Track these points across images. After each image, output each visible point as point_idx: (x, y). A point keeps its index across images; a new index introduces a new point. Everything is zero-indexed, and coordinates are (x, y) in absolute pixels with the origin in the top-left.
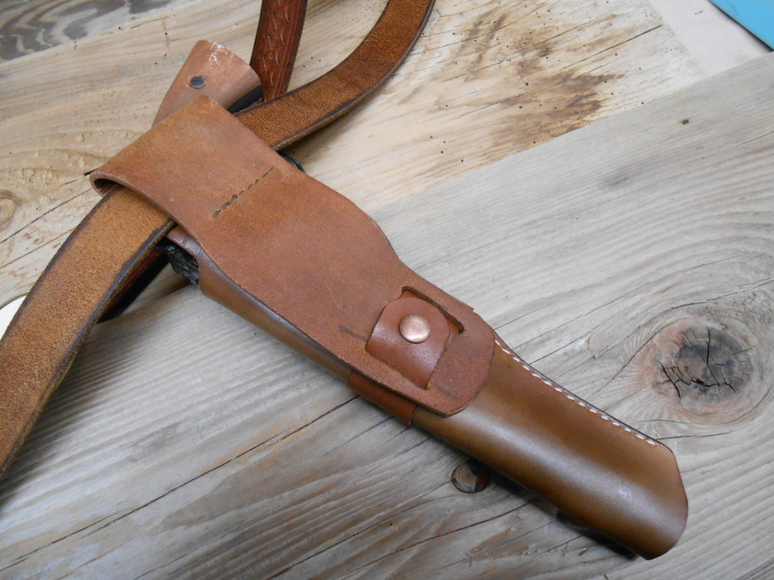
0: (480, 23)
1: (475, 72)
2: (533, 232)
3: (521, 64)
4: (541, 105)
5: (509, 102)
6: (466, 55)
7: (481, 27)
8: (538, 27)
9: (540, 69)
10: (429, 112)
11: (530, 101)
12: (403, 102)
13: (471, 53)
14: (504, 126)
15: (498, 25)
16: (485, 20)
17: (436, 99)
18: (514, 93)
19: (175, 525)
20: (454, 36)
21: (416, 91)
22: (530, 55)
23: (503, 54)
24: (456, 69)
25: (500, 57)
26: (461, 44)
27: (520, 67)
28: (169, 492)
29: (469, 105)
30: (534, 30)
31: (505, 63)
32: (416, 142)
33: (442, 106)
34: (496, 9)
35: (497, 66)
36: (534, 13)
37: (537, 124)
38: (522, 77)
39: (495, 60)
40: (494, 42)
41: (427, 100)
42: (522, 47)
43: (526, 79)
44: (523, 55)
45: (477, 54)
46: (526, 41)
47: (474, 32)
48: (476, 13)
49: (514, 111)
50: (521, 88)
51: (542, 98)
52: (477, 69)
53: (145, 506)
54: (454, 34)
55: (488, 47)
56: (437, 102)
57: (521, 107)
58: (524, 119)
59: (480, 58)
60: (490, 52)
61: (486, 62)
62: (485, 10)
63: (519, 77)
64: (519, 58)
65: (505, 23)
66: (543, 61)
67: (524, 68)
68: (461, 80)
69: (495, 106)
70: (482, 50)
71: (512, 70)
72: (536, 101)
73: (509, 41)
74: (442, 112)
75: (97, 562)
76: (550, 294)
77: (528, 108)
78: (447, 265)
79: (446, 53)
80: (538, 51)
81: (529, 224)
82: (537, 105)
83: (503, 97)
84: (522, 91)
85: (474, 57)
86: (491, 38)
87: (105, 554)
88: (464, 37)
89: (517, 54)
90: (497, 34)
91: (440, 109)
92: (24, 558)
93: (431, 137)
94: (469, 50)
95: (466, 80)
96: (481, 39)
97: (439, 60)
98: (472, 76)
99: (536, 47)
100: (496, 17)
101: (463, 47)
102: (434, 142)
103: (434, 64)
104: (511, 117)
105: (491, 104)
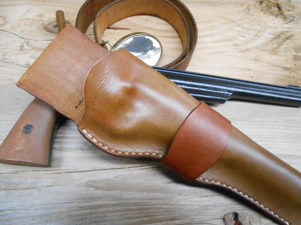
0: (282, 34)
1: (274, 52)
2: (289, 124)
3: (295, 56)
4: (299, 75)
5: (286, 69)
6: (272, 44)
7: (281, 36)
10: (251, 60)
11: (295, 72)
12: (241, 52)
13: (275, 44)
14: (280, 77)
15: (289, 38)
16: (285, 34)
17: (255, 56)
18: (289, 66)
19: (90, 186)
20: (269, 35)
21: (248, 50)
23: (288, 49)
24: (267, 48)
25: (286, 50)
26: (271, 39)
27: (294, 57)
28: (93, 170)
29: (268, 63)
31: (288, 53)
32: (242, 69)
33: (257, 59)
34: (290, 31)
35: (284, 53)
39: (284, 50)
40: (285, 43)
41: (252, 55)
42: (297, 50)
43: (295, 62)
44: (297, 53)
45: (278, 45)
46: (300, 48)
47: (278, 36)
48: (281, 30)
49: (287, 73)
50: (292, 65)
51: (300, 72)
52: (275, 51)
53: (80, 172)
54: (270, 34)
55: (282, 44)
57: (290, 73)
58: (290, 78)
59: (278, 47)
60: (283, 46)
61: (280, 50)
62: (285, 30)
63: (293, 61)
64: (295, 53)
65: (293, 38)
67: (296, 58)
68: (268, 53)
69: (279, 68)
70: (280, 44)
71: (290, 57)
72: (297, 73)
73: (292, 45)
74: (256, 62)
75: (50, 188)
76: (289, 153)
77: (293, 74)
78: (247, 123)
79: (264, 40)
81: (287, 120)
82: (297, 74)
83: (283, 66)
84: (292, 67)
85: (275, 46)
86: (285, 41)
87: (55, 186)
88: (273, 36)
89: (294, 52)
90: (288, 41)
91: (256, 60)
92: (18, 172)
93: (249, 70)
94: (274, 42)
95: (270, 53)
96: (280, 40)
97: (261, 41)
98: (273, 53)
100: (289, 34)
101: (272, 40)
102: (250, 73)
103: (258, 42)
104: (285, 75)
105: (277, 67)
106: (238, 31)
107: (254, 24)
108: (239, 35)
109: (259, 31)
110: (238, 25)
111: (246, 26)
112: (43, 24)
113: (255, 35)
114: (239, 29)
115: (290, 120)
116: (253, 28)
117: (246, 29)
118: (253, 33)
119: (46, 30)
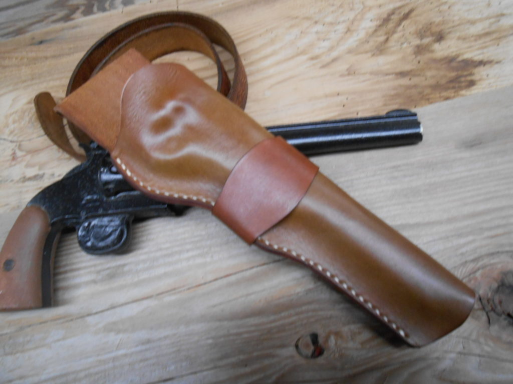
0: (393, 14)
1: (381, 50)
2: (396, 174)
3: (418, 47)
4: (426, 79)
5: (402, 74)
6: (376, 37)
7: (392, 17)
8: (437, 20)
9: (432, 51)
10: (341, 76)
11: (419, 75)
12: (323, 67)
13: (381, 36)
14: (393, 92)
15: (406, 16)
16: (398, 11)
17: (348, 66)
18: (407, 67)
20: (371, 22)
21: (334, 60)
22: (426, 41)
23: (405, 38)
24: (367, 47)
25: (403, 40)
26: (375, 28)
27: (416, 49)
29: (371, 73)
30: (434, 22)
31: (405, 45)
32: (326, 96)
33: (351, 72)
34: (406, 5)
35: (399, 47)
36: (438, 9)
37: (420, 93)
38: (416, 57)
39: (398, 42)
40: (401, 28)
41: (342, 67)
42: (421, 34)
43: (419, 58)
44: (421, 39)
45: (386, 37)
46: (426, 30)
47: (386, 20)
48: (391, 7)
49: (405, 81)
50: (413, 65)
51: (429, 74)
52: (383, 48)
54: (371, 20)
55: (395, 32)
56: (348, 69)
57: (410, 79)
58: (411, 89)
59: (387, 40)
60: (396, 36)
61: (392, 43)
62: (398, 4)
63: (414, 56)
64: (417, 42)
65: (413, 14)
66: (436, 46)
67: (419, 50)
68: (369, 55)
69: (391, 77)
70: (389, 35)
71: (410, 50)
72: (423, 76)
73: (412, 29)
74: (350, 77)
75: (61, 342)
77: (415, 80)
79: (362, 35)
80: (434, 38)
81: (394, 167)
82: (423, 78)
83: (398, 70)
84: (414, 67)
85: (382, 38)
86: (399, 25)
88: (378, 23)
89: (416, 39)
90: (405, 23)
91: (349, 74)
93: (338, 94)
94: (379, 33)
95: (373, 55)
96: (391, 25)
97: (356, 39)
98: (378, 53)
99: (432, 35)
100: (406, 10)
101: (376, 31)
102: (339, 99)
103: (352, 41)
104: (401, 86)
105: (387, 74)
106: (317, 33)
107: (342, 12)
108: (319, 39)
109: (353, 22)
110: (316, 22)
111: (329, 19)
113: (345, 30)
114: (319, 27)
115: (399, 166)
116: (342, 19)
117: (331, 24)
118: (341, 28)
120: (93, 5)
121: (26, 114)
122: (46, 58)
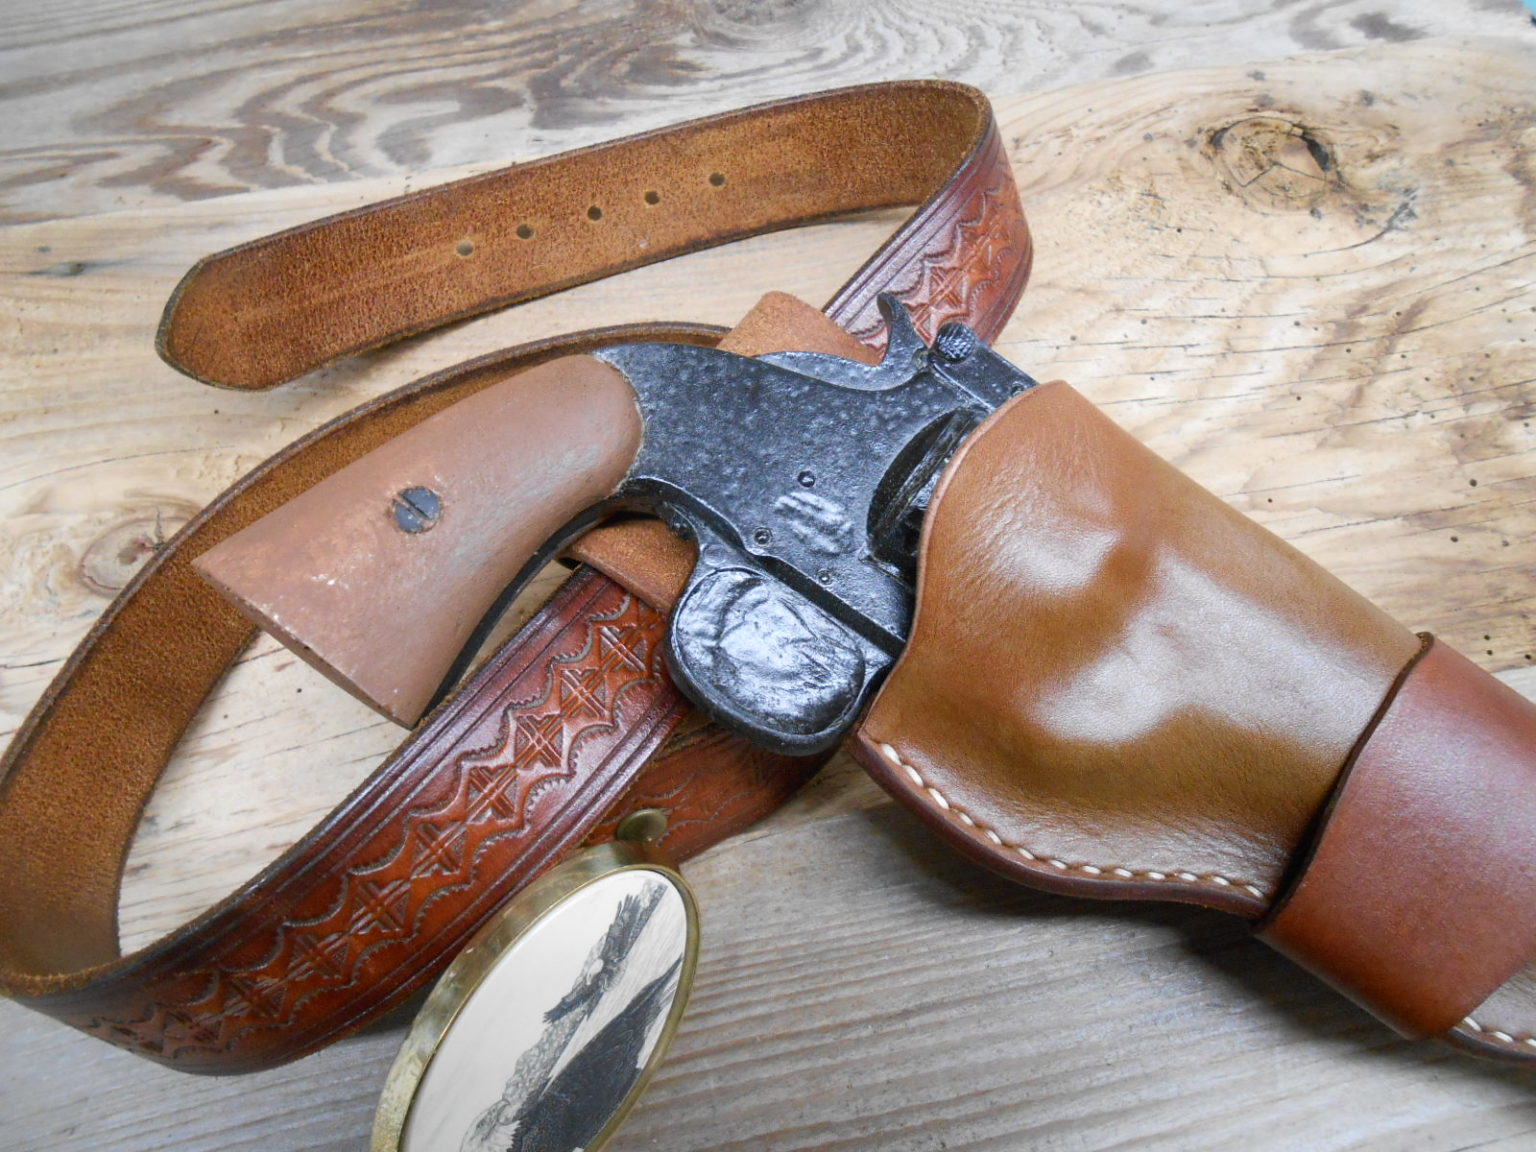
0: (1364, 309)
1: (1343, 428)
3: (1461, 429)
4: (1506, 544)
5: (1426, 519)
6: (1322, 381)
7: (1363, 320)
8: (1507, 346)
9: (1507, 450)
11: (1480, 529)
13: (1337, 379)
14: (1411, 580)
15: (1406, 323)
16: (1376, 305)
17: (1244, 477)
18: (1438, 498)
20: (1296, 330)
21: (1197, 449)
22: (1485, 411)
23: (1415, 396)
24: (1299, 413)
25: (1408, 401)
26: (1313, 351)
27: (1456, 438)
29: (1324, 508)
30: (1497, 351)
31: (1419, 420)
33: (1258, 498)
34: (1401, 283)
35: (1400, 422)
36: (1499, 307)
37: (1496, 591)
38: (1462, 463)
39: (1394, 408)
40: (1393, 362)
41: (1227, 477)
42: (1465, 385)
43: (1471, 469)
44: (1467, 407)
45: (1353, 385)
46: (1476, 375)
47: (1346, 329)
48: (1354, 284)
49: (1435, 544)
50: (1456, 492)
51: (1511, 525)
52: (1349, 422)
54: (1297, 324)
55: (1379, 373)
56: (1246, 485)
57: (1455, 540)
58: (1461, 573)
59: (1358, 396)
60: (1385, 385)
61: (1373, 409)
62: (1376, 280)
63: (1454, 461)
64: (1458, 414)
65: (1425, 319)
66: (1516, 433)
67: (1468, 441)
68: (1308, 442)
69: (1389, 524)
70: (1365, 375)
71: (1437, 439)
72: (1494, 531)
73: (1432, 367)
77: (1473, 545)
79: (1275, 369)
80: (1505, 405)
82: (1496, 540)
83: (1412, 504)
84: (1461, 499)
85: (1342, 390)
86: (1389, 351)
88: (1321, 335)
89: (1449, 403)
90: (1403, 344)
91: (1253, 505)
94: (1331, 370)
95: (1321, 445)
96: (1362, 349)
97: (1258, 381)
98: (1337, 438)
99: (1499, 393)
100: (1403, 302)
101: (1318, 361)
103: (1245, 388)
104: (1428, 559)
105: (1379, 517)
106: (1125, 345)
107: (1201, 285)
108: (1135, 371)
109: (1239, 320)
110: (1119, 310)
111: (1158, 303)
112: (64, 551)
113: (1219, 348)
114: (1127, 328)
116: (1203, 308)
117: (1168, 319)
118: (1204, 336)
119: (85, 585)
120: (267, 139)
121: (23, 553)
122: (103, 333)
